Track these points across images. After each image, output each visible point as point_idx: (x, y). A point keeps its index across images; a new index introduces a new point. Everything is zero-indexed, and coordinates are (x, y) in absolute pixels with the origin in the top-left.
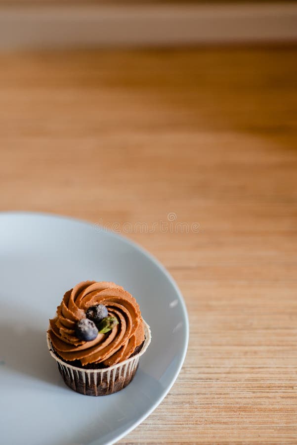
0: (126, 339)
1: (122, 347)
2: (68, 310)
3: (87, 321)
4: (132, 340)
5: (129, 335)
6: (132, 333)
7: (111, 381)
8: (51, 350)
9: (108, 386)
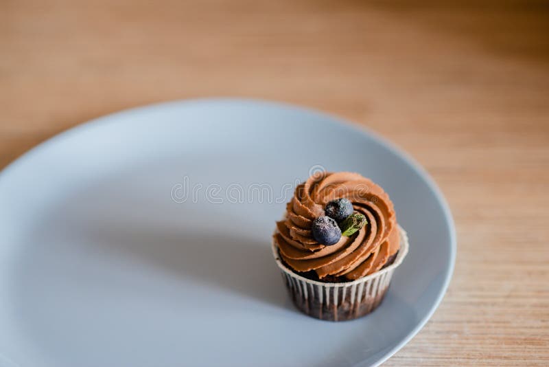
0: (377, 244)
1: (372, 255)
2: (301, 205)
3: (326, 218)
4: (384, 247)
5: (380, 240)
6: (384, 237)
7: (356, 300)
8: (278, 259)
9: (352, 308)
